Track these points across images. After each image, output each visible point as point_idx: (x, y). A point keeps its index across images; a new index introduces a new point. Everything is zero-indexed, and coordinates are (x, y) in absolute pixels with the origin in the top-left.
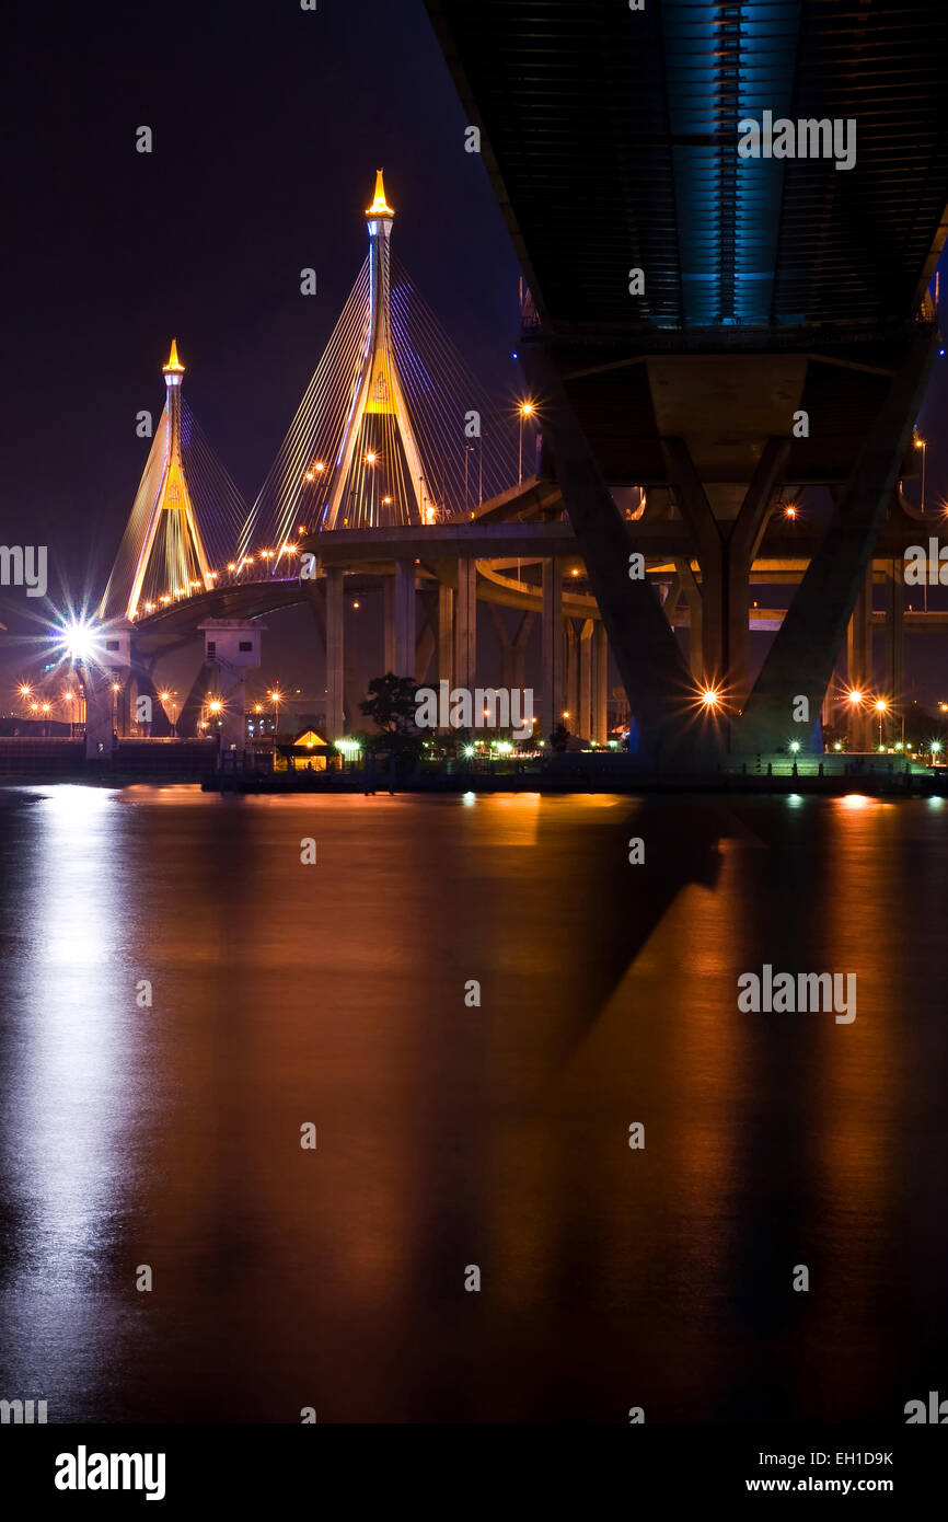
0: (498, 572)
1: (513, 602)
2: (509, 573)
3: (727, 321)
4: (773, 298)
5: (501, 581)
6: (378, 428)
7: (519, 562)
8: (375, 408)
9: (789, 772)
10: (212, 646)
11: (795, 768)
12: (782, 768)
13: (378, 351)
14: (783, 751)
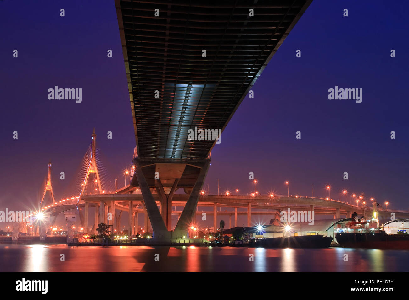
0: (117, 203)
1: (120, 209)
2: (119, 203)
3: (173, 158)
4: (182, 154)
5: (118, 205)
6: (92, 176)
7: (121, 201)
8: (92, 171)
9: (183, 242)
10: (67, 217)
11: (184, 241)
12: (182, 241)
13: (93, 161)
14: (181, 238)
